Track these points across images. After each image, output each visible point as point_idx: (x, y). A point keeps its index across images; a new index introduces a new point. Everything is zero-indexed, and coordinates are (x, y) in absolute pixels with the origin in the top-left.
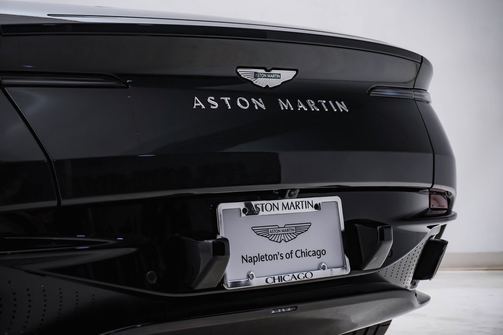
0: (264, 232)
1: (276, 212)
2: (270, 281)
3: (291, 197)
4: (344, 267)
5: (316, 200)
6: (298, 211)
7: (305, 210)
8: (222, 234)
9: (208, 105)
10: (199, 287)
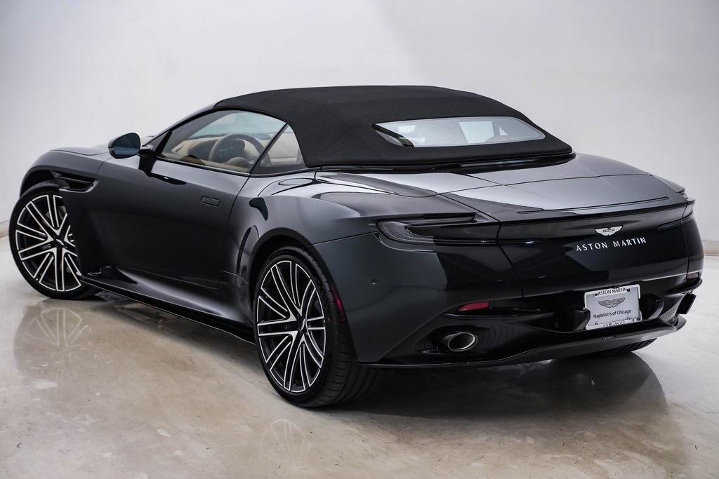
1: (609, 294)
5: (628, 287)
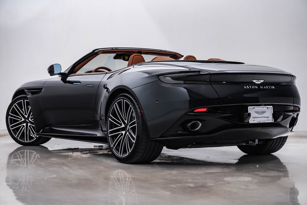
0: (257, 112)
2: (258, 122)
3: (262, 106)
4: (273, 120)
6: (263, 109)
7: (265, 109)
8: (249, 112)
9: (247, 87)
10: (245, 122)
